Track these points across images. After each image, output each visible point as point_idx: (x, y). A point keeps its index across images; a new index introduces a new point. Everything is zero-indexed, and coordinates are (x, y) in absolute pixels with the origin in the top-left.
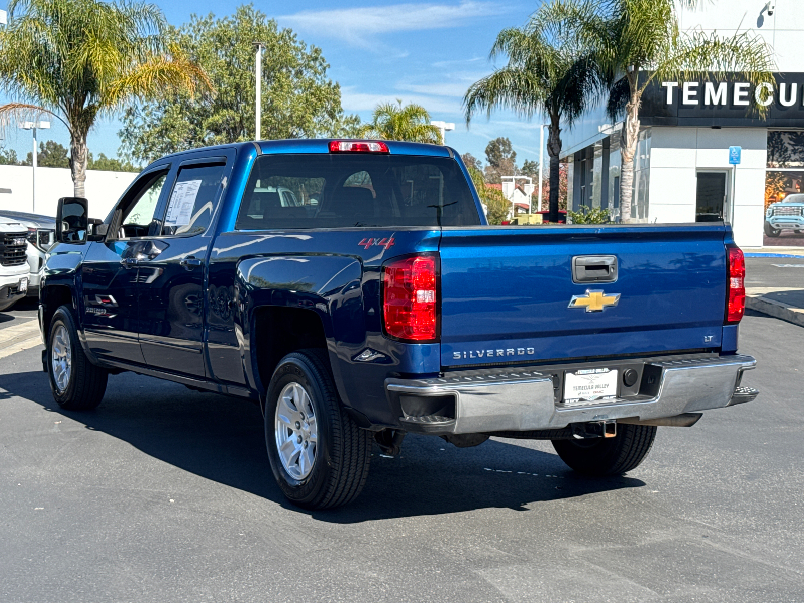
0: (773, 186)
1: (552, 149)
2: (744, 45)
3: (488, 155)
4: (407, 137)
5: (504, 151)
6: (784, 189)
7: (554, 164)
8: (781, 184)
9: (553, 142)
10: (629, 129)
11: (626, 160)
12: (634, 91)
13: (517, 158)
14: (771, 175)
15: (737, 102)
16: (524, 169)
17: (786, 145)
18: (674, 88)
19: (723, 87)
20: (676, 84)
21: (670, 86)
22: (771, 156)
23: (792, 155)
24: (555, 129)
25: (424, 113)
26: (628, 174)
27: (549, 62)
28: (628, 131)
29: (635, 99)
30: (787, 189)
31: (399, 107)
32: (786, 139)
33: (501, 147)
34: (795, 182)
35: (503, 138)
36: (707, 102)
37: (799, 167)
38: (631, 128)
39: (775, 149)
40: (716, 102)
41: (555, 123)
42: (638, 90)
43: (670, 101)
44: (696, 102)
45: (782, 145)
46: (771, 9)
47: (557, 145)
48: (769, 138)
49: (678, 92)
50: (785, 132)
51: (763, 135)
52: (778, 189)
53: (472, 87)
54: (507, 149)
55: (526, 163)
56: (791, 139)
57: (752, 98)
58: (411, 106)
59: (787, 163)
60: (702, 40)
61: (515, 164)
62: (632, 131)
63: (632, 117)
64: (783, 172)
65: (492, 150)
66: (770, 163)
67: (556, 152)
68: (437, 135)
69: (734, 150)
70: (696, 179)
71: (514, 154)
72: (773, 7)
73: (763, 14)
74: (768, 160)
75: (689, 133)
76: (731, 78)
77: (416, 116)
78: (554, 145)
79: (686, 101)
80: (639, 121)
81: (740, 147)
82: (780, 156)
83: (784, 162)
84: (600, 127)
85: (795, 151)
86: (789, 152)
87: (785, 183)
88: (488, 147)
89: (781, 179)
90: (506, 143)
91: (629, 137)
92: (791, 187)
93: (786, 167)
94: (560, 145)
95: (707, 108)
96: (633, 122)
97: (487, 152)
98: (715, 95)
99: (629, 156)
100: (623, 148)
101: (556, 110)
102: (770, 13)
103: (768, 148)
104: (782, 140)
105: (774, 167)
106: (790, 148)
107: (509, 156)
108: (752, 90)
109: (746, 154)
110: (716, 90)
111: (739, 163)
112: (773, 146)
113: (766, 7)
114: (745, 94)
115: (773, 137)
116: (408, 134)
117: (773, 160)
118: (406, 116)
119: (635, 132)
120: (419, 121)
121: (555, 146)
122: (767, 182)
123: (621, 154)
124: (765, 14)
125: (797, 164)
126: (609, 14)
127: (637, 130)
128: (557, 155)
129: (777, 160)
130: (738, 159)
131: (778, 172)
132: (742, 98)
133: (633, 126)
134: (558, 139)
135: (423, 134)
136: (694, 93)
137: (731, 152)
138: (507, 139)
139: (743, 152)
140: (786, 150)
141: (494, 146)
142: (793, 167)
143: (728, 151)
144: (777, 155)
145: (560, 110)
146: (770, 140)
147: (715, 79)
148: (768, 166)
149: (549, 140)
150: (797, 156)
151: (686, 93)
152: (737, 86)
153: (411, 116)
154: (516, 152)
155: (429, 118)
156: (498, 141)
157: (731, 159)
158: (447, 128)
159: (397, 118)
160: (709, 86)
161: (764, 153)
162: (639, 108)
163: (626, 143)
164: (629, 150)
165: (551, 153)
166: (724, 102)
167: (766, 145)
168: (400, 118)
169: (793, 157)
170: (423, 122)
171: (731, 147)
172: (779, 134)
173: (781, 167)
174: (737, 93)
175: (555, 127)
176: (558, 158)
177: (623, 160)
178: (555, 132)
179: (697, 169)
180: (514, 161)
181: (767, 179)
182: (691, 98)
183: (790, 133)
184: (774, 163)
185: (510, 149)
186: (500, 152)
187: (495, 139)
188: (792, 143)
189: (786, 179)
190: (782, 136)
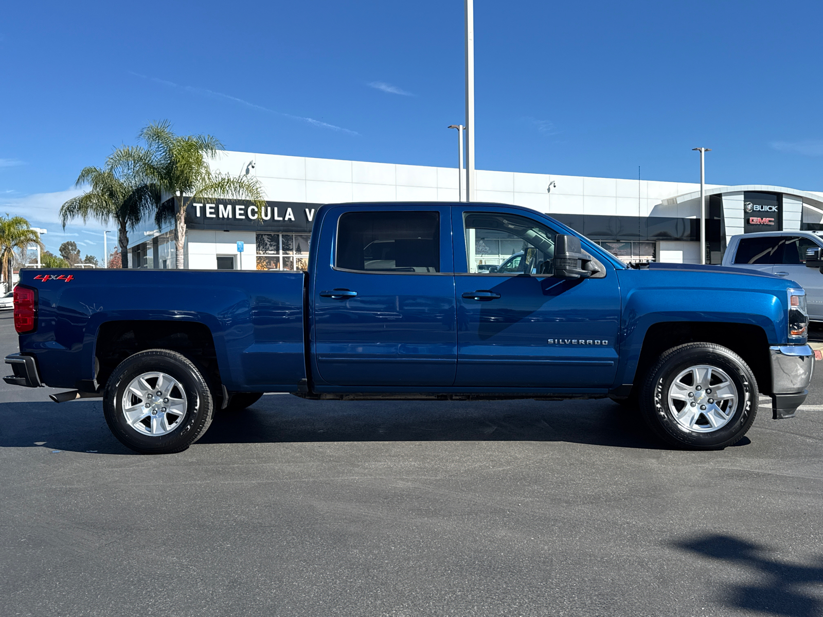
0: (260, 265)
1: (122, 243)
2: (245, 181)
3: (62, 252)
4: (14, 237)
5: (72, 250)
6: (266, 266)
7: (124, 252)
8: (265, 263)
9: (123, 239)
10: (180, 229)
11: (178, 248)
12: (180, 206)
13: (81, 254)
14: (259, 258)
15: (238, 217)
16: (86, 260)
17: (266, 241)
18: (200, 207)
19: (229, 207)
20: (202, 205)
21: (198, 206)
22: (258, 248)
23: (270, 247)
24: (123, 231)
25: (26, 223)
26: (181, 256)
27: (118, 190)
28: (179, 231)
29: (182, 211)
30: (268, 266)
31: (7, 218)
32: (265, 238)
33: (70, 247)
34: (272, 262)
35: (71, 242)
36: (221, 216)
37: (274, 254)
38: (181, 229)
39: (260, 244)
40: (226, 216)
41: (123, 227)
42: (183, 206)
43: (198, 215)
44: (214, 216)
45: (264, 241)
46: (253, 165)
47: (125, 241)
48: (256, 238)
49: (203, 209)
50: (265, 234)
51: (253, 235)
52: (263, 266)
53: (65, 204)
54: (74, 248)
55: (87, 257)
56: (268, 238)
57: (246, 214)
58: (16, 217)
59: (267, 252)
60: (220, 179)
61: (80, 257)
62: (181, 230)
63: (181, 222)
64: (266, 257)
65: (64, 249)
66: (258, 251)
67: (125, 245)
68: (36, 237)
69: (240, 244)
70: (216, 261)
71: (79, 251)
72: (255, 164)
73: (249, 167)
74: (257, 250)
75: (210, 234)
76: (234, 203)
77: (20, 224)
78: (123, 241)
79: (208, 215)
80: (185, 225)
81: (243, 242)
82: (263, 248)
83: (266, 251)
84: (145, 232)
85: (271, 245)
86: (268, 246)
87: (267, 263)
88: (61, 247)
89: (264, 260)
90: (73, 245)
91: (180, 234)
92: (270, 265)
93: (267, 254)
94: (128, 241)
95: (221, 219)
96: (182, 226)
97: (60, 250)
98: (225, 212)
99: (180, 245)
100: (176, 241)
101: (124, 219)
102: (253, 167)
103: (257, 243)
104: (264, 239)
105: (260, 254)
106: (268, 243)
107: (75, 253)
108: (246, 211)
109: (246, 246)
110: (225, 209)
111: (243, 251)
112: (259, 242)
113: (250, 164)
114: (242, 212)
115: (259, 237)
116: (15, 236)
117: (259, 250)
118: (13, 224)
119: (183, 231)
120: (22, 227)
121: (125, 242)
122: (257, 263)
123: (176, 244)
124: (250, 167)
125: (272, 252)
126: (162, 159)
127: (185, 229)
128: (126, 247)
129: (262, 250)
130: (243, 248)
131: (263, 257)
132: (240, 214)
133: (182, 227)
134: (126, 237)
135: (26, 236)
136: (213, 210)
137: (238, 245)
138: (74, 242)
139: (245, 245)
140: (266, 244)
141: (65, 247)
142: (270, 254)
143: (236, 245)
144: (261, 247)
145: (126, 219)
146: (257, 238)
147: (225, 203)
148: (257, 253)
149: (120, 238)
150: (272, 248)
151: (208, 210)
152: (238, 207)
153: (16, 224)
154: (80, 250)
155: (30, 226)
156: (68, 243)
157: (238, 249)
158: (42, 232)
159: (6, 225)
160: (221, 207)
161: (254, 246)
162: (185, 217)
163: (178, 238)
164: (181, 242)
165: (122, 245)
166: (230, 216)
167: (255, 241)
168: (9, 225)
169: (270, 249)
170: (25, 228)
171: (238, 242)
172: (262, 235)
173: (264, 254)
174: (238, 212)
175: (123, 230)
176: (127, 248)
177: (176, 248)
178: (124, 232)
179: (217, 255)
180: (79, 256)
181: (257, 261)
182: (211, 213)
183: (268, 235)
184: (260, 252)
185: (76, 248)
186: (69, 250)
187: (65, 242)
188: (269, 240)
189: (267, 261)
190: (264, 237)
